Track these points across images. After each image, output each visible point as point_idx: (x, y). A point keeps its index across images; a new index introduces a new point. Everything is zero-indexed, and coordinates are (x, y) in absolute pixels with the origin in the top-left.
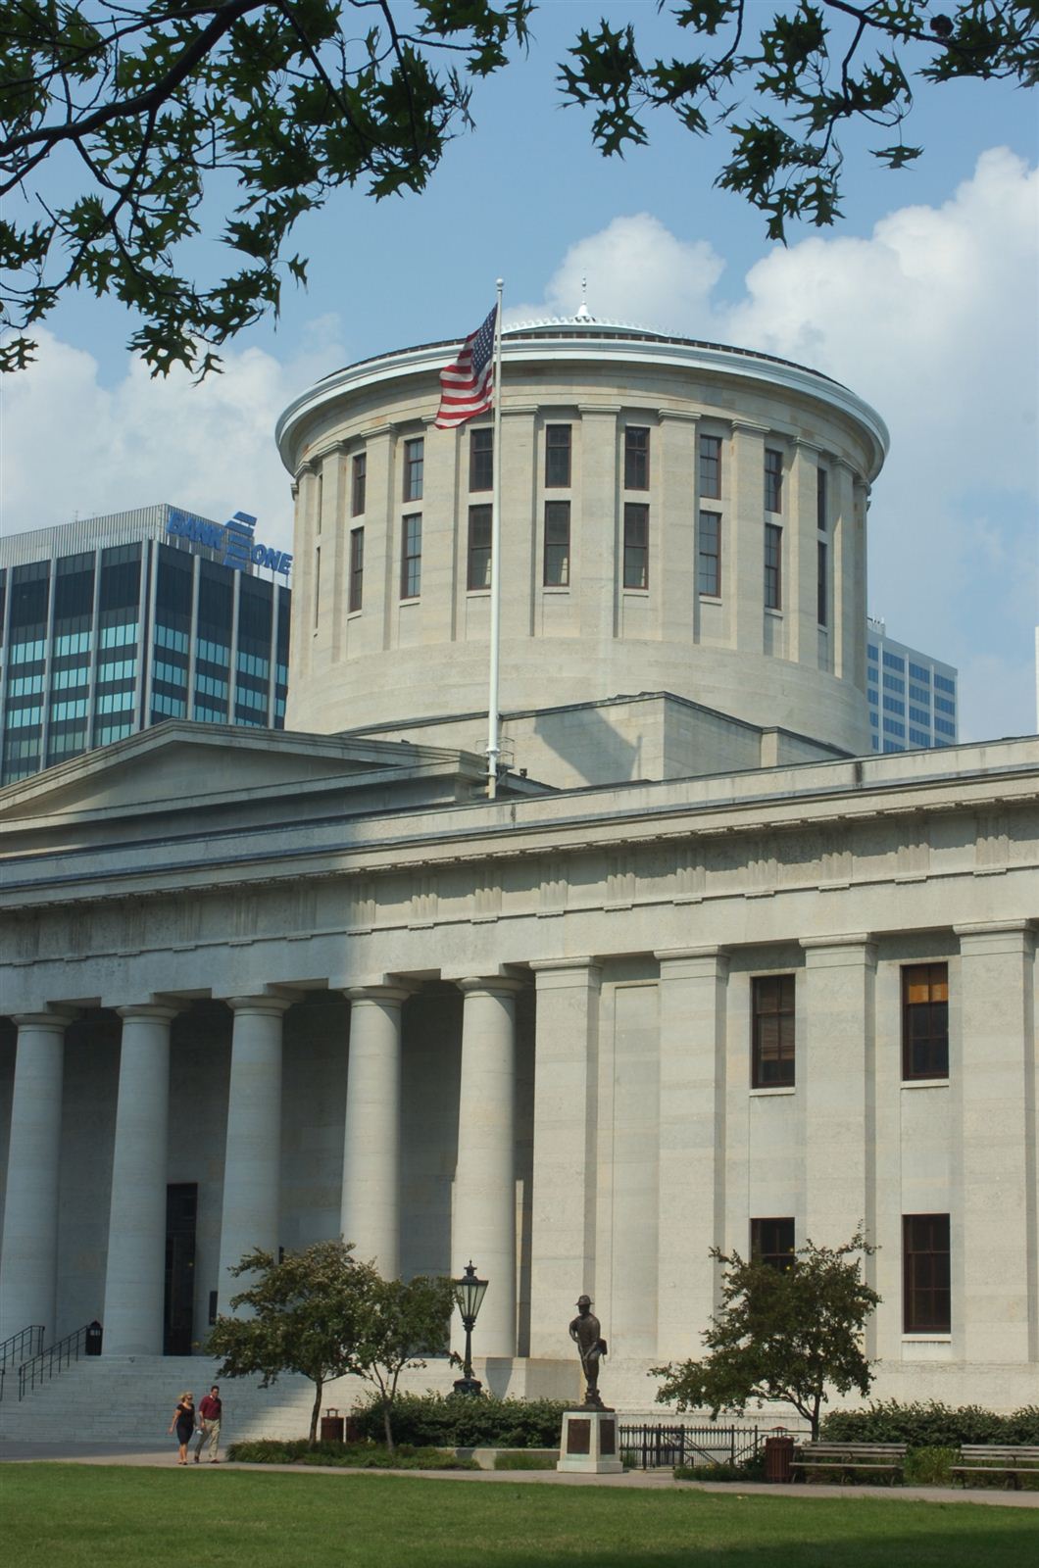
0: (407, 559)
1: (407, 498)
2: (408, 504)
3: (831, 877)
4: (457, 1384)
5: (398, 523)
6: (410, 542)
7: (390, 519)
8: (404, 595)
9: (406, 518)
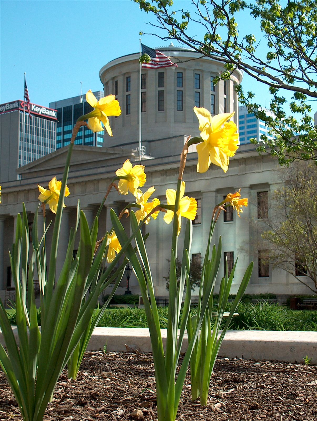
0: (127, 106)
1: (127, 91)
2: (128, 92)
3: (208, 177)
4: (126, 292)
5: (126, 96)
6: (128, 101)
7: (123, 96)
8: (127, 114)
9: (127, 96)
